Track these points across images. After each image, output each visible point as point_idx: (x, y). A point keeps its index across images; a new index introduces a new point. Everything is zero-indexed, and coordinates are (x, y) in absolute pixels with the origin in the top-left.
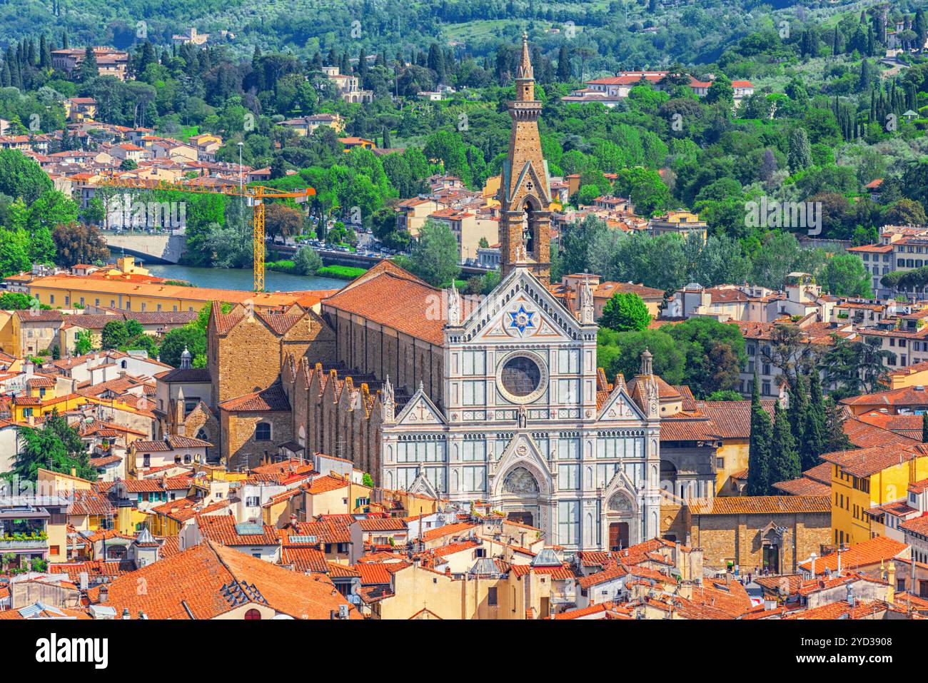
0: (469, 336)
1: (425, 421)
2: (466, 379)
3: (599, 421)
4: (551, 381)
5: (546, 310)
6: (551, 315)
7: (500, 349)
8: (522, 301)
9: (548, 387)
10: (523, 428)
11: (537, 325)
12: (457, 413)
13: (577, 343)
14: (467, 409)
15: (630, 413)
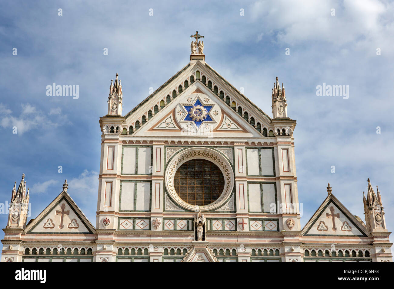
0: (131, 127)
1: (65, 230)
2: (125, 179)
3: (306, 235)
4: (237, 183)
5: (229, 104)
6: (234, 108)
7: (171, 145)
8: (200, 95)
9: (234, 190)
10: (201, 241)
11: (217, 118)
12: (109, 218)
13: (269, 140)
14: (124, 216)
15: (346, 228)
